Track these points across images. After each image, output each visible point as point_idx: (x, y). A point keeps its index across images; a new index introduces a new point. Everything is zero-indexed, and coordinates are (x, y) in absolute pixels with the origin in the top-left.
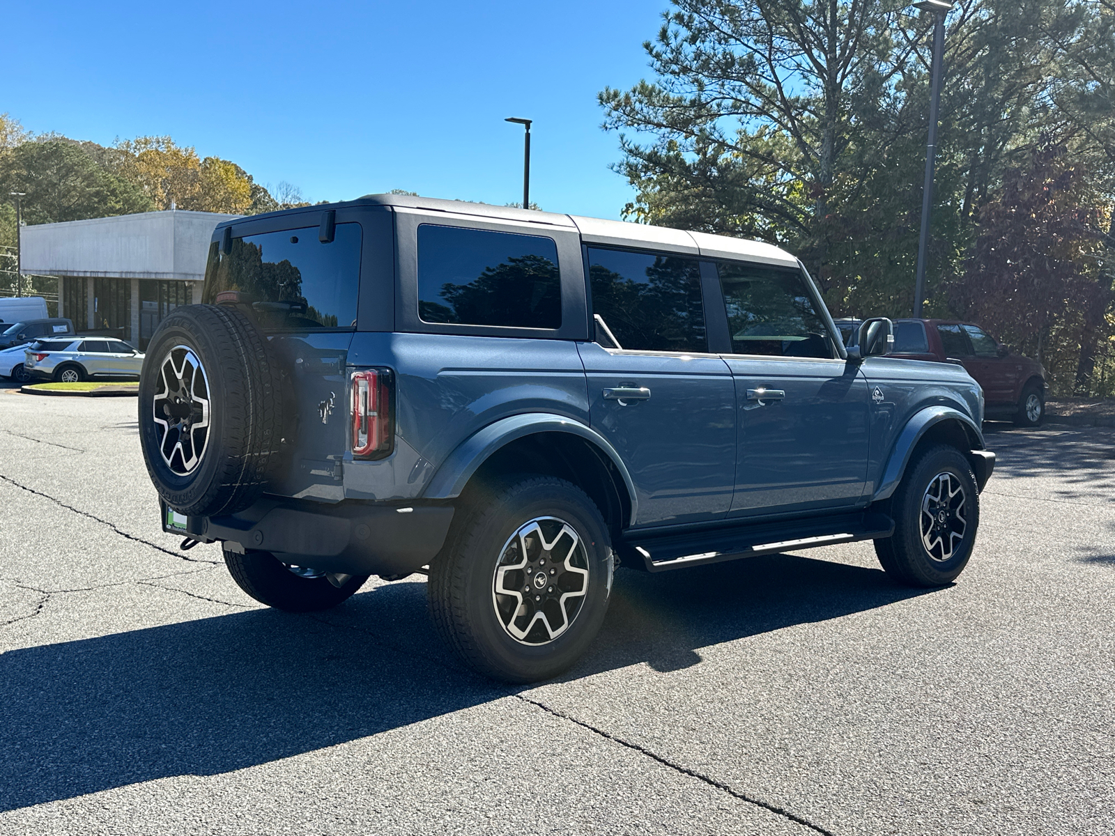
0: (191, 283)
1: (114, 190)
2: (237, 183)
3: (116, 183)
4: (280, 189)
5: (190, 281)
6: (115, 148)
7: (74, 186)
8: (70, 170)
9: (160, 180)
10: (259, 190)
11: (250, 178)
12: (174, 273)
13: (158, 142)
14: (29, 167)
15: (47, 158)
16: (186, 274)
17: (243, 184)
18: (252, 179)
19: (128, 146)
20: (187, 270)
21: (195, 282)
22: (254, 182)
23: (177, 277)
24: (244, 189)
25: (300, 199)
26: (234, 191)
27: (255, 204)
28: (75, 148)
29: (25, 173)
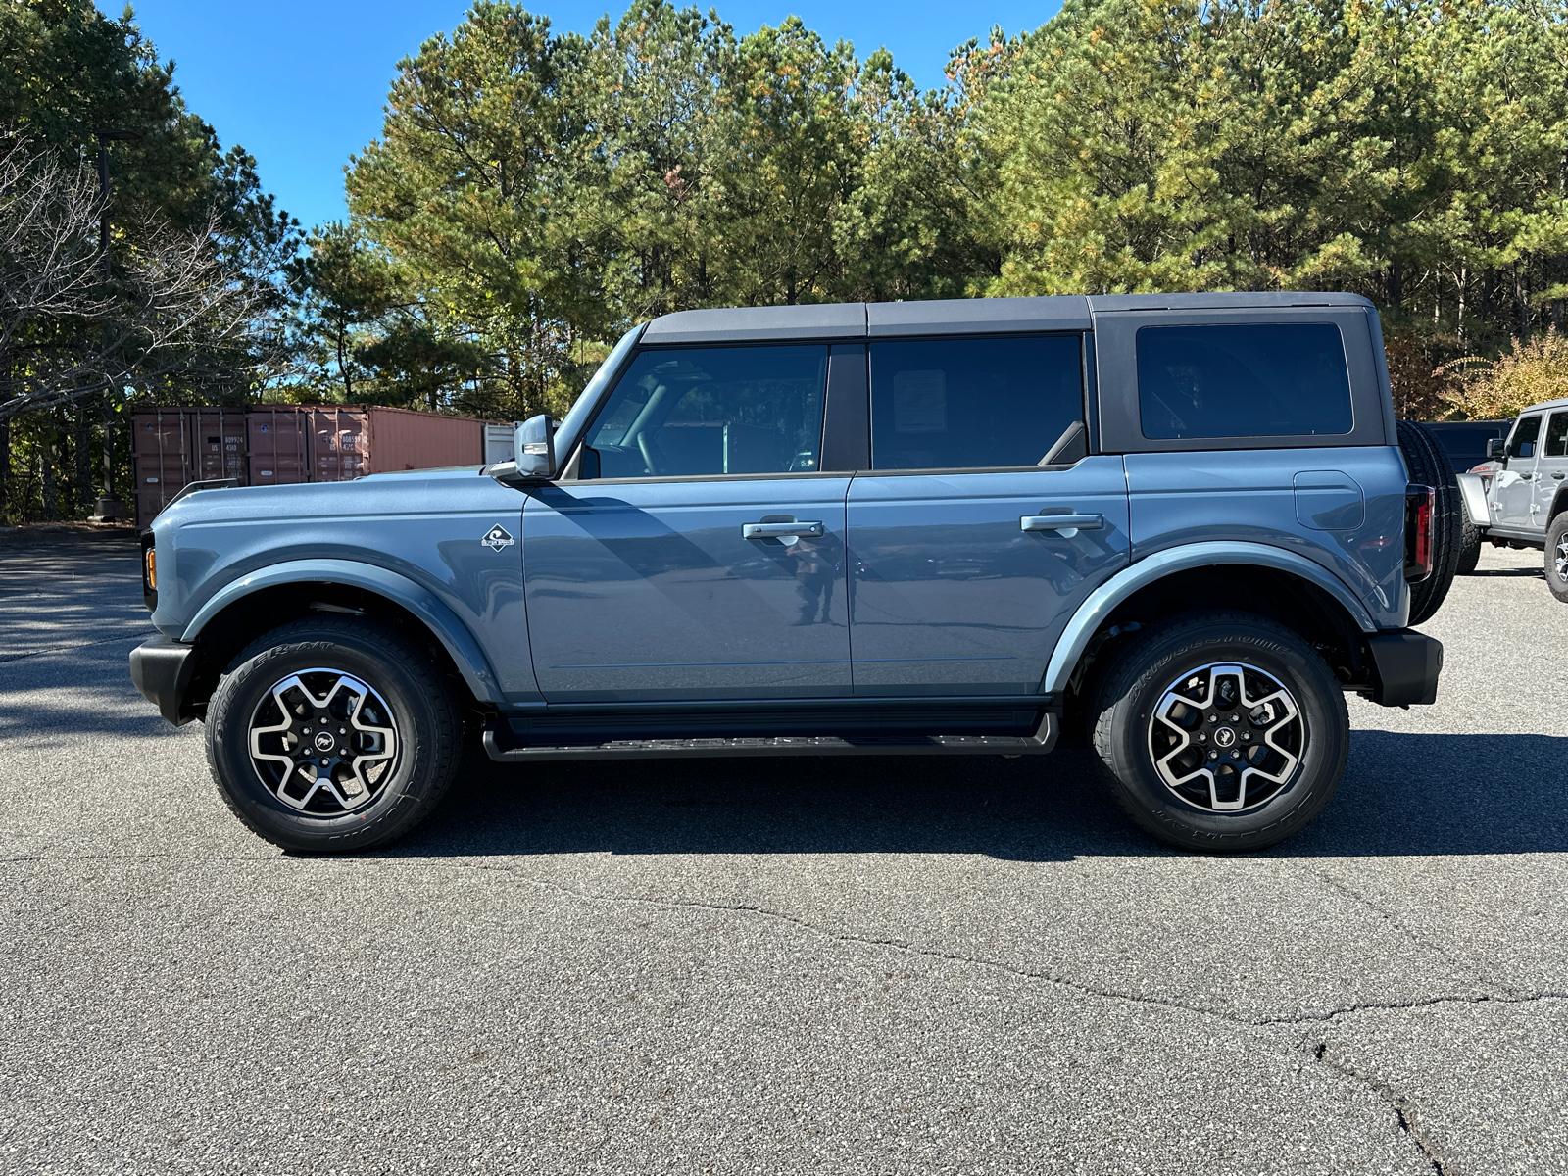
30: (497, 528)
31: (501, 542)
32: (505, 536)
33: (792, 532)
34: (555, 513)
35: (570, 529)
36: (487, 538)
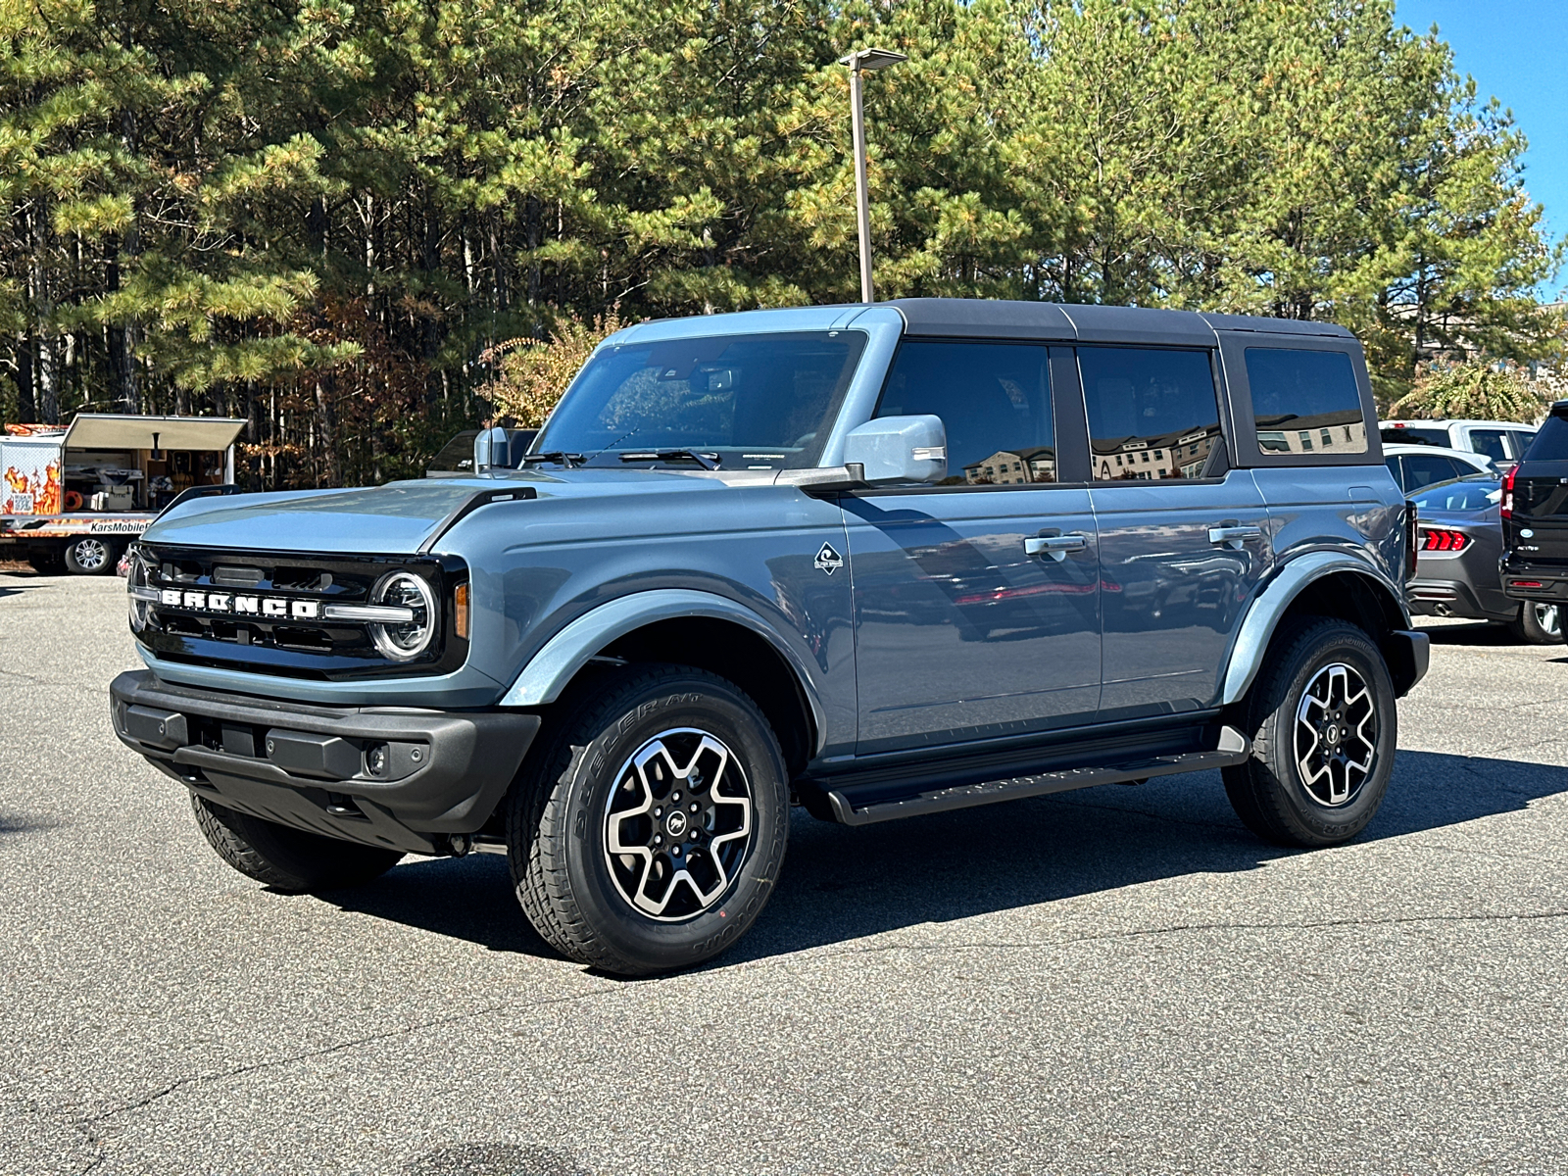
30: (827, 547)
31: (832, 563)
32: (834, 557)
33: (1061, 547)
34: (873, 528)
35: (886, 543)
36: (819, 559)
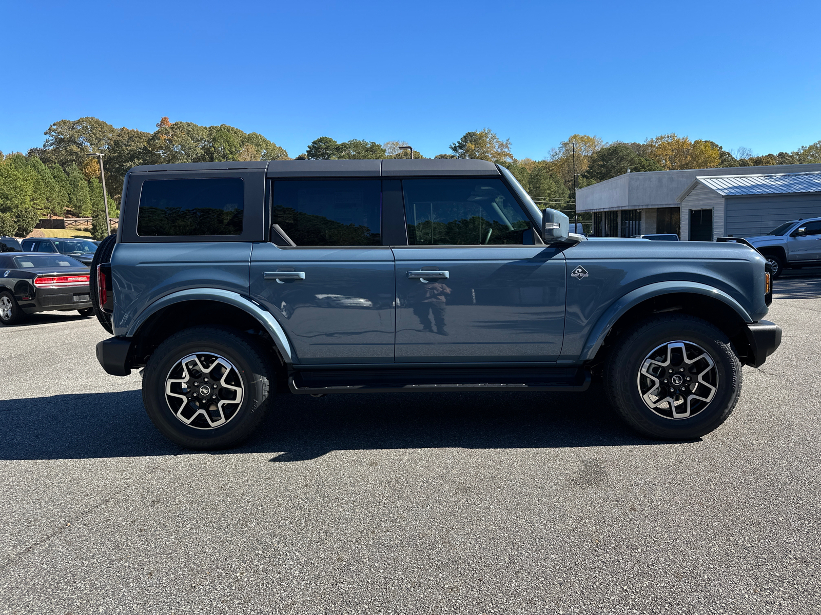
0: (641, 210)
1: (644, 165)
2: (711, 152)
3: (645, 162)
4: (739, 151)
5: (640, 209)
6: (646, 144)
7: (624, 166)
8: (622, 159)
9: (668, 156)
10: (725, 154)
11: (721, 148)
12: (628, 206)
13: (668, 137)
14: (603, 160)
15: (611, 154)
16: (635, 206)
17: (715, 152)
18: (722, 148)
19: (652, 142)
20: (635, 204)
21: (642, 209)
22: (723, 150)
23: (630, 208)
24: (715, 154)
25: (751, 155)
26: (709, 157)
27: (722, 162)
28: (624, 146)
29: (602, 163)
